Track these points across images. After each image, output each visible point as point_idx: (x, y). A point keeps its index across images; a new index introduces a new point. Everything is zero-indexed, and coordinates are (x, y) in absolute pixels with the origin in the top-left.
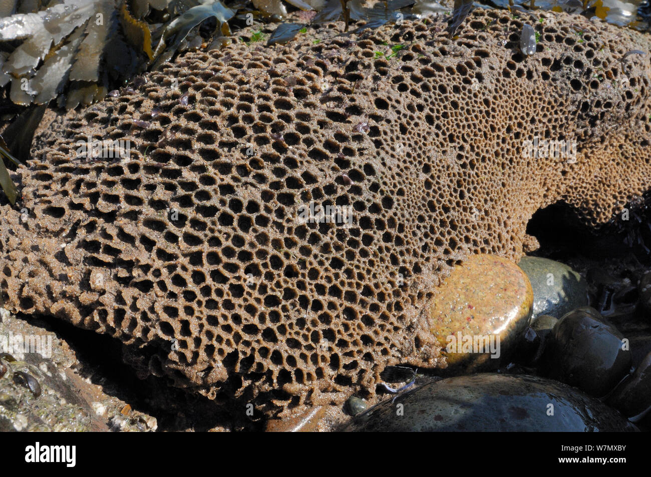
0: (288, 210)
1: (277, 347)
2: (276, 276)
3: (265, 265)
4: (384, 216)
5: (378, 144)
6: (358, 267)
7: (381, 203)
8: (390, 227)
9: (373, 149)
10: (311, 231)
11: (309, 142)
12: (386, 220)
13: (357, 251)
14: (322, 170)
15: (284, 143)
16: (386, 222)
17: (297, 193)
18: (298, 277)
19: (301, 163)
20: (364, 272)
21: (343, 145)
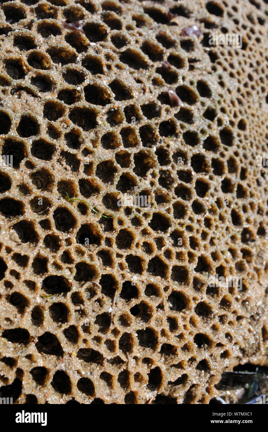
0: (87, 136)
1: (62, 366)
2: (64, 243)
3: (45, 224)
4: (222, 155)
5: (213, 57)
6: (190, 228)
7: (218, 136)
8: (230, 171)
9: (206, 62)
10: (122, 171)
11: (119, 41)
12: (225, 160)
13: (189, 204)
14: (139, 81)
15: (84, 36)
16: (226, 164)
17: (102, 111)
18: (99, 244)
19: (109, 67)
20: (199, 236)
21: (167, 53)
